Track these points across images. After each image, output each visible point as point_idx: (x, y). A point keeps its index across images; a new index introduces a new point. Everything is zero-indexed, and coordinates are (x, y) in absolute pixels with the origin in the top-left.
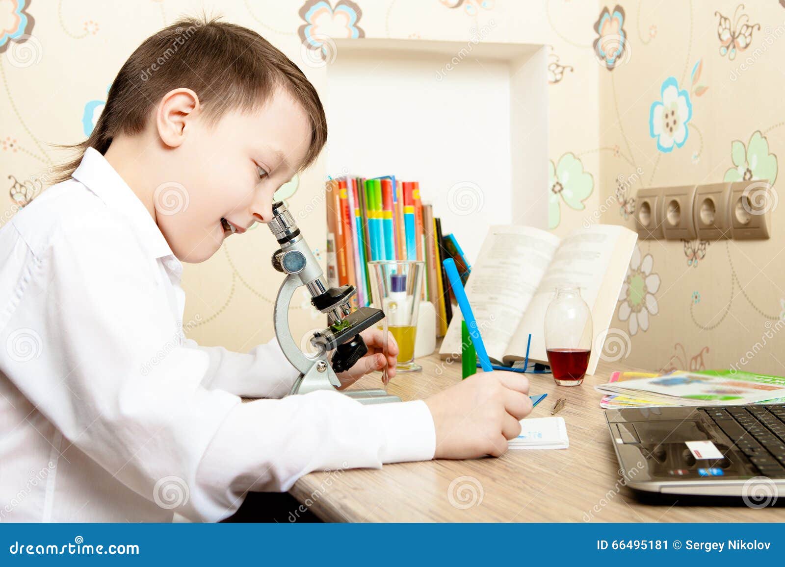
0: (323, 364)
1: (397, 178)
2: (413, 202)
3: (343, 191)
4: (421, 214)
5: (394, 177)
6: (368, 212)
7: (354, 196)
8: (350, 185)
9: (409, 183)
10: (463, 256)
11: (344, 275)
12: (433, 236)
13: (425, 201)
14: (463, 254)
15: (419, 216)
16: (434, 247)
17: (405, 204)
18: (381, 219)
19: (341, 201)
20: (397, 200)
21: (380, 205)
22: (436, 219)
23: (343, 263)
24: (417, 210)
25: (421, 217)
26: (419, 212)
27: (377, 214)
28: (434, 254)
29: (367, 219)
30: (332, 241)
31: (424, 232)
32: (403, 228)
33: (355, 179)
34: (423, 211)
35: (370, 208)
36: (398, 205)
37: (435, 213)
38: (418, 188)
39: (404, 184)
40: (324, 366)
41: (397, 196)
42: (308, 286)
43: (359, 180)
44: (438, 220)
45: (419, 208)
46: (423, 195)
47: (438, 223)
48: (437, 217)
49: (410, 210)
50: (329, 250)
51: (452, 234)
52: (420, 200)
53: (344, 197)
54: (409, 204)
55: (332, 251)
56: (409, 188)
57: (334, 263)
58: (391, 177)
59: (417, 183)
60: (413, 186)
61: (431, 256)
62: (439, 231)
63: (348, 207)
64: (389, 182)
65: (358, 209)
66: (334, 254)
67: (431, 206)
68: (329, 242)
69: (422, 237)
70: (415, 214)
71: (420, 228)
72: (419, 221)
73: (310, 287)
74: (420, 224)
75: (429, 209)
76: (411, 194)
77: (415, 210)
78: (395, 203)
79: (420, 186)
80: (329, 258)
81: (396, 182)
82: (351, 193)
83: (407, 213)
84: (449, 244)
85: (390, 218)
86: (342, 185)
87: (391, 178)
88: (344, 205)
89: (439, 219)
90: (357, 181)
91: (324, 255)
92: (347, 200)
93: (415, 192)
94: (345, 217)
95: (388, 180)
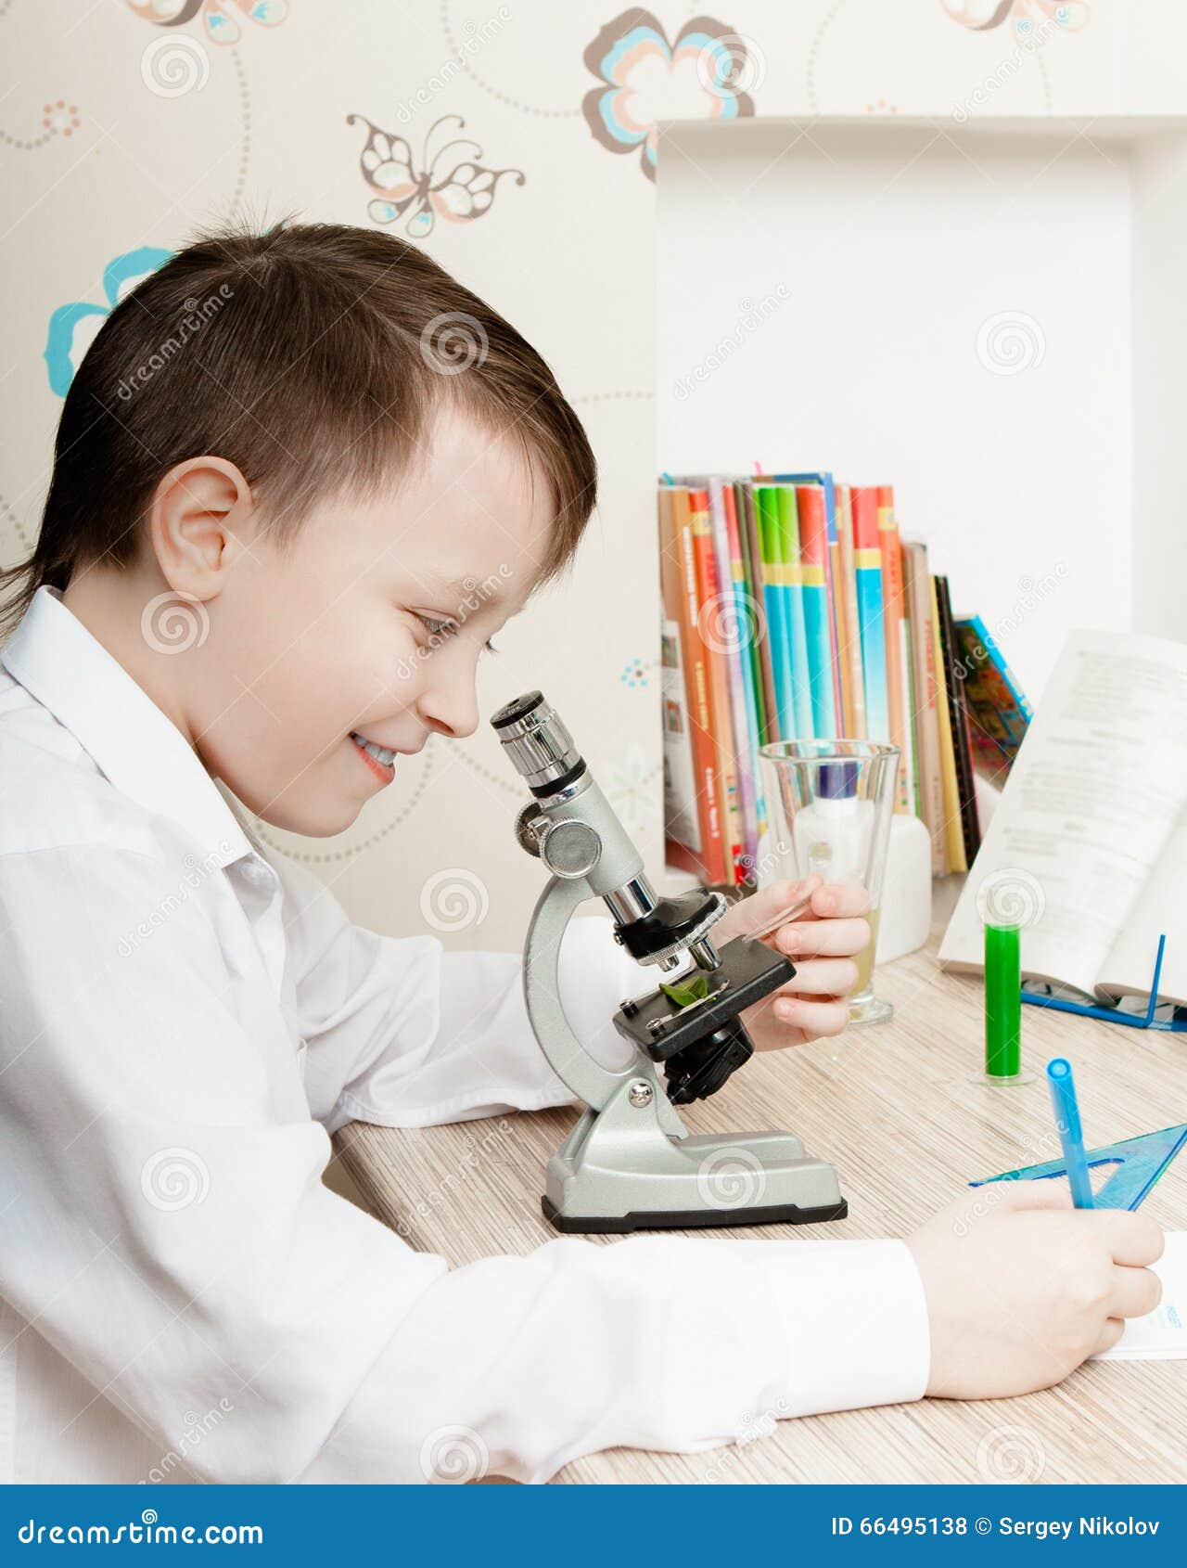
0: (644, 1089)
1: (837, 480)
2: (879, 539)
3: (701, 515)
4: (898, 568)
5: (829, 476)
6: (763, 568)
7: (729, 528)
8: (717, 499)
9: (868, 491)
10: (1006, 671)
11: (705, 727)
12: (929, 623)
13: (908, 536)
14: (1005, 666)
15: (893, 573)
16: (931, 651)
17: (856, 545)
18: (798, 586)
19: (696, 540)
20: (838, 536)
21: (795, 549)
22: (937, 579)
23: (702, 699)
24: (889, 557)
25: (899, 576)
26: (893, 564)
27: (786, 572)
28: (932, 669)
29: (762, 585)
30: (674, 640)
31: (907, 613)
32: (853, 604)
33: (730, 486)
34: (904, 559)
35: (768, 557)
36: (840, 549)
37: (935, 564)
38: (891, 504)
39: (854, 492)
40: (648, 1093)
41: (839, 525)
42: (607, 899)
43: (740, 487)
44: (941, 582)
45: (893, 554)
46: (904, 519)
47: (942, 589)
48: (940, 574)
49: (871, 559)
50: (667, 661)
51: (978, 619)
52: (895, 533)
53: (703, 531)
54: (868, 546)
55: (675, 665)
56: (869, 502)
57: (679, 696)
58: (822, 476)
59: (890, 490)
60: (881, 496)
61: (925, 674)
62: (945, 607)
63: (713, 557)
64: (818, 493)
65: (737, 562)
66: (678, 673)
67: (924, 548)
68: (666, 642)
69: (902, 622)
70: (884, 567)
71: (895, 603)
72: (894, 588)
73: (613, 902)
74: (895, 594)
75: (918, 555)
76: (874, 520)
77: (883, 560)
78: (834, 544)
79: (898, 496)
80: (666, 678)
81: (835, 491)
82: (720, 523)
83: (864, 566)
84: (969, 641)
85: (819, 582)
86: (699, 501)
87: (821, 482)
88: (704, 551)
89: (945, 580)
90: (735, 489)
91: (654, 673)
92: (712, 538)
93: (884, 513)
94: (706, 582)
95: (815, 487)
